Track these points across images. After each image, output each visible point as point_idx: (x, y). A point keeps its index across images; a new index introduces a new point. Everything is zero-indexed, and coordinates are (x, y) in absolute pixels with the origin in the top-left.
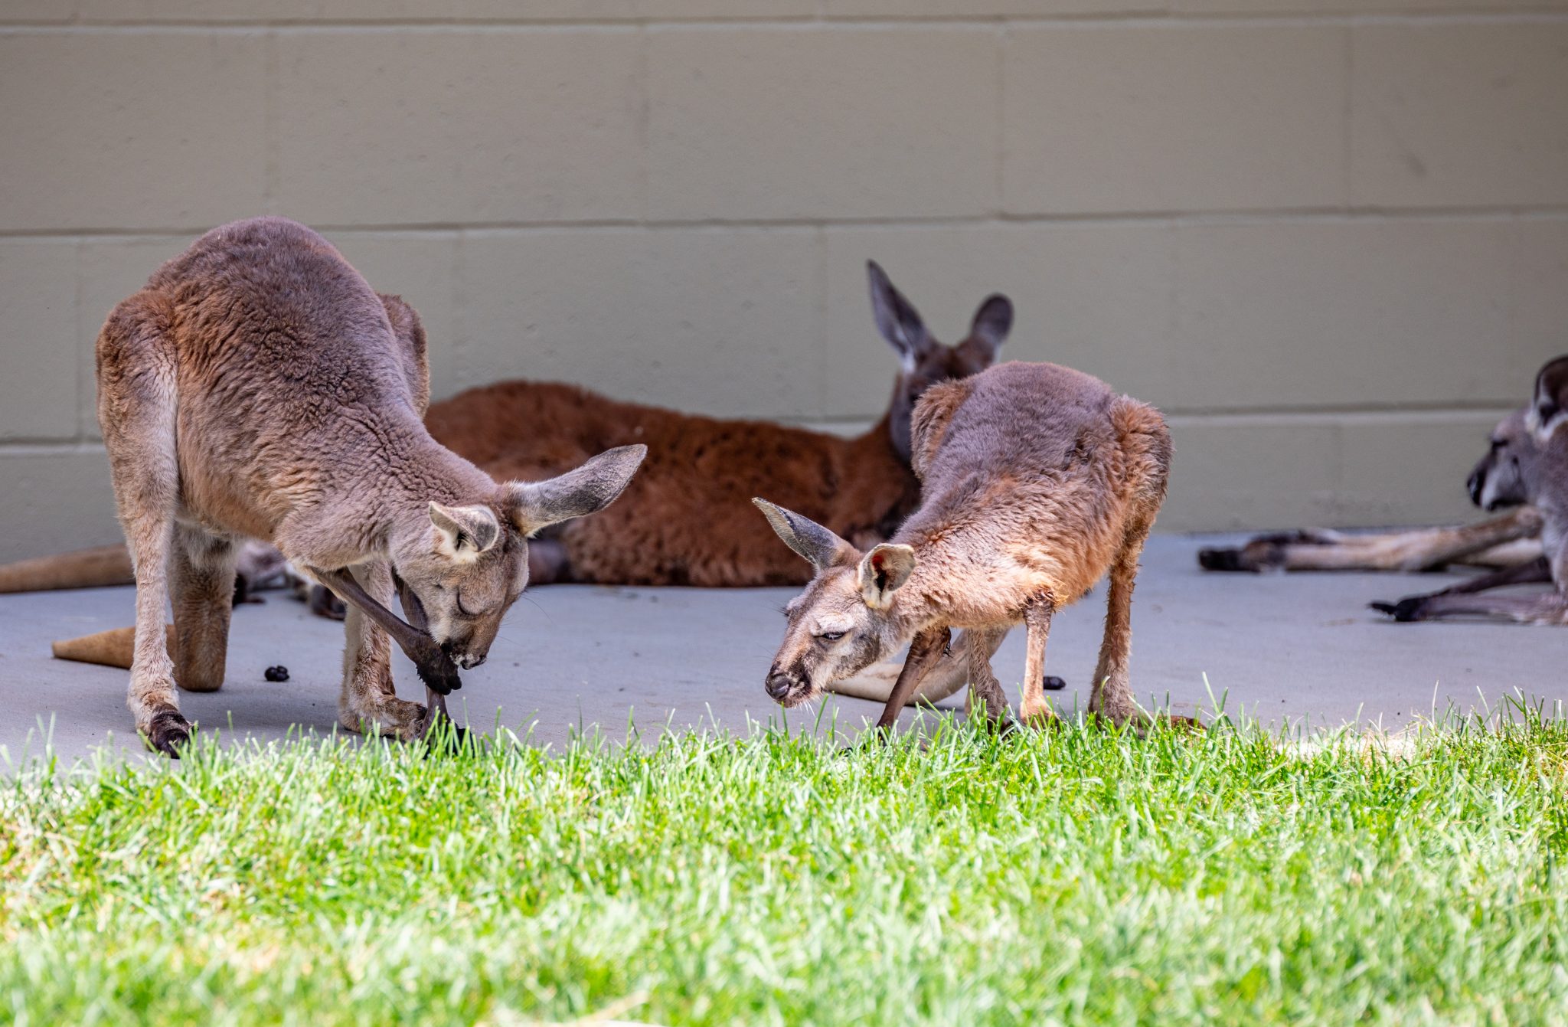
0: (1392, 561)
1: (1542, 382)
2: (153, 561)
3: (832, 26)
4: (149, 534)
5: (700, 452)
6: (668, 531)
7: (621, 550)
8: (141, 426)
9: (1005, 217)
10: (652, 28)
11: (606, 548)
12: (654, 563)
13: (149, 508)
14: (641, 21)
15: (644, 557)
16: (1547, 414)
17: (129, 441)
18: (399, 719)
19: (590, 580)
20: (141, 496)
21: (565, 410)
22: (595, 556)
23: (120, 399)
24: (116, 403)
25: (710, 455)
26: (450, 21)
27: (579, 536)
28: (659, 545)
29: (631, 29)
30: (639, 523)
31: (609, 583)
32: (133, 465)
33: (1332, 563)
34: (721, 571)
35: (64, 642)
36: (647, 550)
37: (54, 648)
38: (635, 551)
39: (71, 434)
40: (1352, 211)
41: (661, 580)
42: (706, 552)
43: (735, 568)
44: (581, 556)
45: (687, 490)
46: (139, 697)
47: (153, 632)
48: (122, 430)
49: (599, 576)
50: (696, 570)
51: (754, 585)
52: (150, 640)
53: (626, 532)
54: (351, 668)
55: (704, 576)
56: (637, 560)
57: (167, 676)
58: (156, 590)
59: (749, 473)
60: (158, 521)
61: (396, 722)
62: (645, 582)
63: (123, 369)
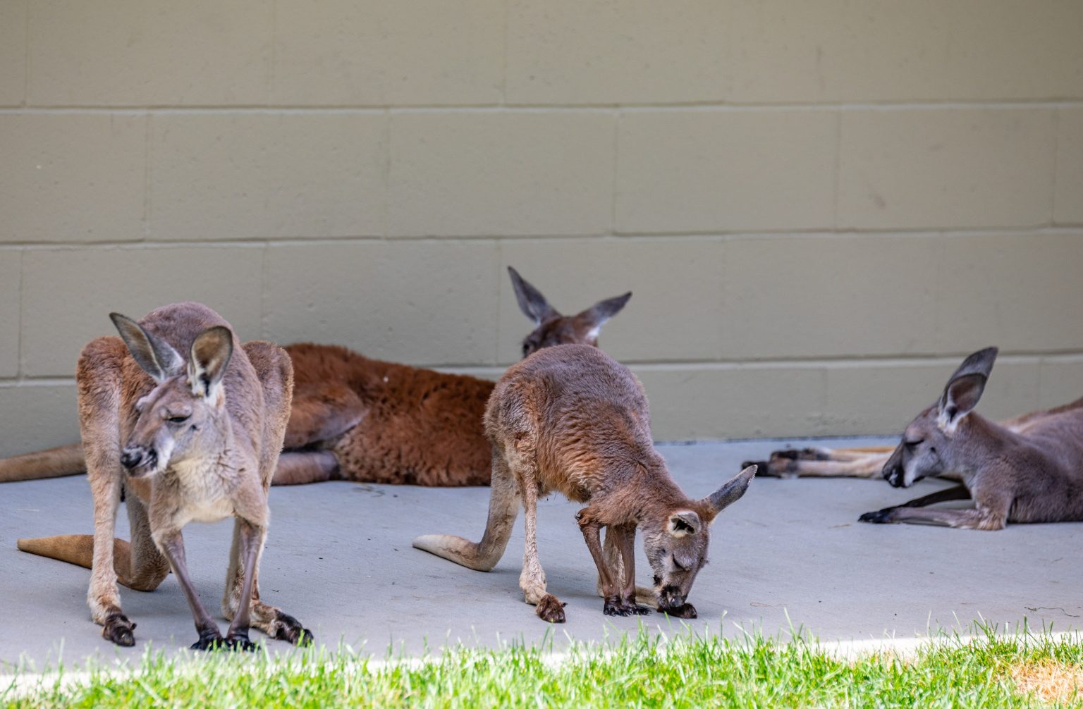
0: (866, 471)
1: (950, 390)
2: (104, 507)
3: (508, 110)
4: (102, 491)
5: (426, 396)
6: (405, 448)
7: (373, 460)
8: (100, 423)
9: (616, 234)
10: (393, 111)
11: (363, 458)
12: (394, 470)
13: (102, 473)
14: (387, 107)
15: (388, 465)
16: (953, 413)
17: (91, 431)
18: (263, 617)
19: (353, 478)
20: (97, 466)
21: (339, 363)
22: (357, 462)
23: (86, 405)
24: (84, 407)
25: (434, 397)
26: (265, 107)
27: (347, 449)
28: (399, 457)
29: (381, 112)
30: (385, 442)
31: (364, 481)
32: (93, 446)
33: (828, 473)
34: (439, 476)
35: (26, 540)
36: (390, 461)
37: (18, 543)
38: (382, 461)
39: (14, 374)
40: (838, 231)
41: (398, 481)
42: (429, 464)
43: (448, 474)
44: (348, 462)
45: (418, 422)
46: (96, 597)
47: (105, 554)
48: (87, 424)
49: (358, 475)
50: (422, 475)
51: (460, 485)
52: (102, 559)
53: (377, 448)
54: (231, 581)
55: (427, 479)
56: (383, 467)
57: (113, 583)
58: (106, 527)
59: (459, 411)
60: (108, 482)
61: (260, 619)
62: (388, 481)
63: (89, 387)
